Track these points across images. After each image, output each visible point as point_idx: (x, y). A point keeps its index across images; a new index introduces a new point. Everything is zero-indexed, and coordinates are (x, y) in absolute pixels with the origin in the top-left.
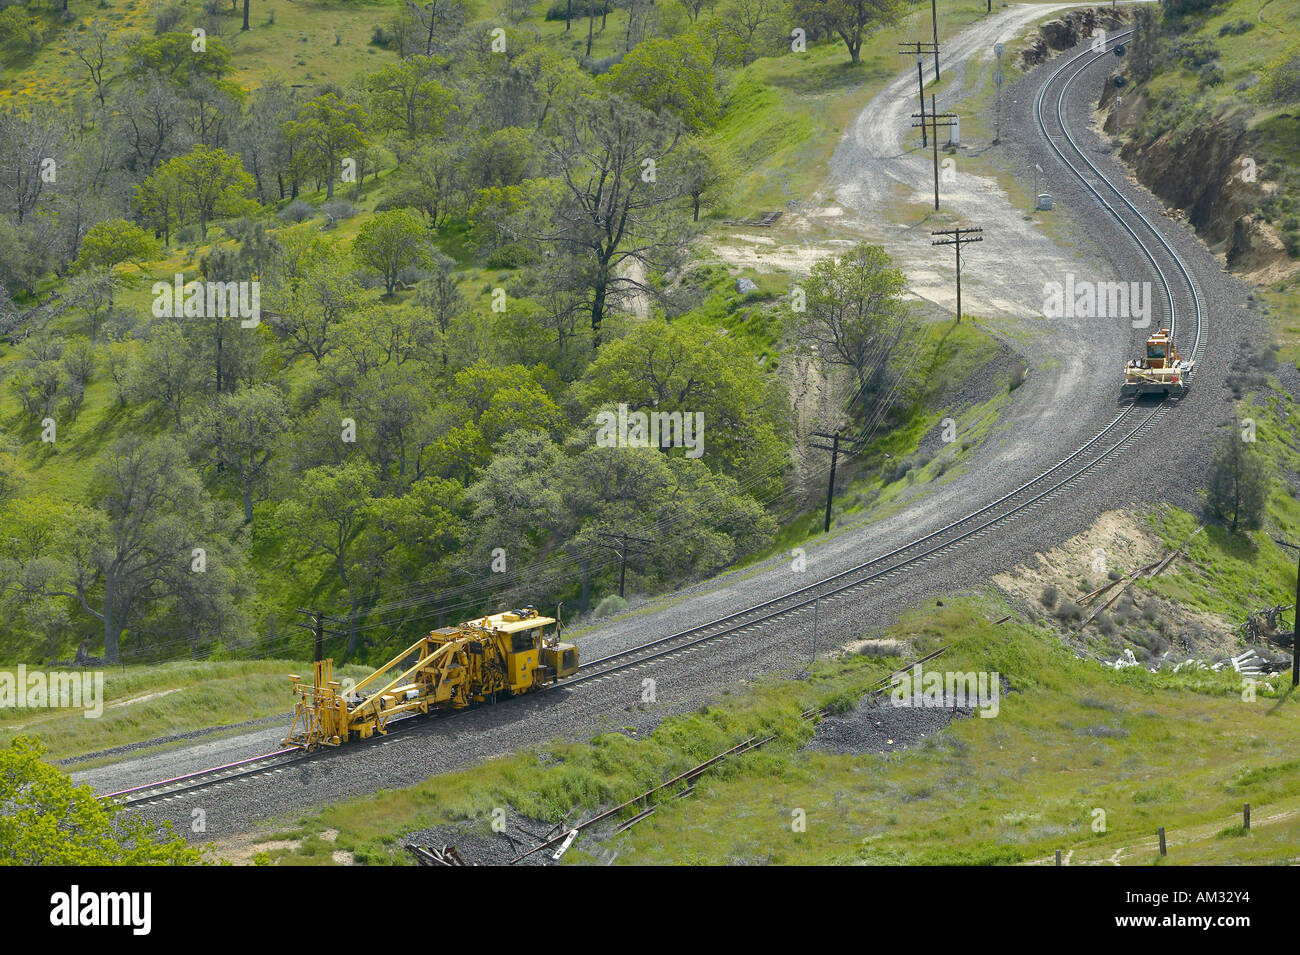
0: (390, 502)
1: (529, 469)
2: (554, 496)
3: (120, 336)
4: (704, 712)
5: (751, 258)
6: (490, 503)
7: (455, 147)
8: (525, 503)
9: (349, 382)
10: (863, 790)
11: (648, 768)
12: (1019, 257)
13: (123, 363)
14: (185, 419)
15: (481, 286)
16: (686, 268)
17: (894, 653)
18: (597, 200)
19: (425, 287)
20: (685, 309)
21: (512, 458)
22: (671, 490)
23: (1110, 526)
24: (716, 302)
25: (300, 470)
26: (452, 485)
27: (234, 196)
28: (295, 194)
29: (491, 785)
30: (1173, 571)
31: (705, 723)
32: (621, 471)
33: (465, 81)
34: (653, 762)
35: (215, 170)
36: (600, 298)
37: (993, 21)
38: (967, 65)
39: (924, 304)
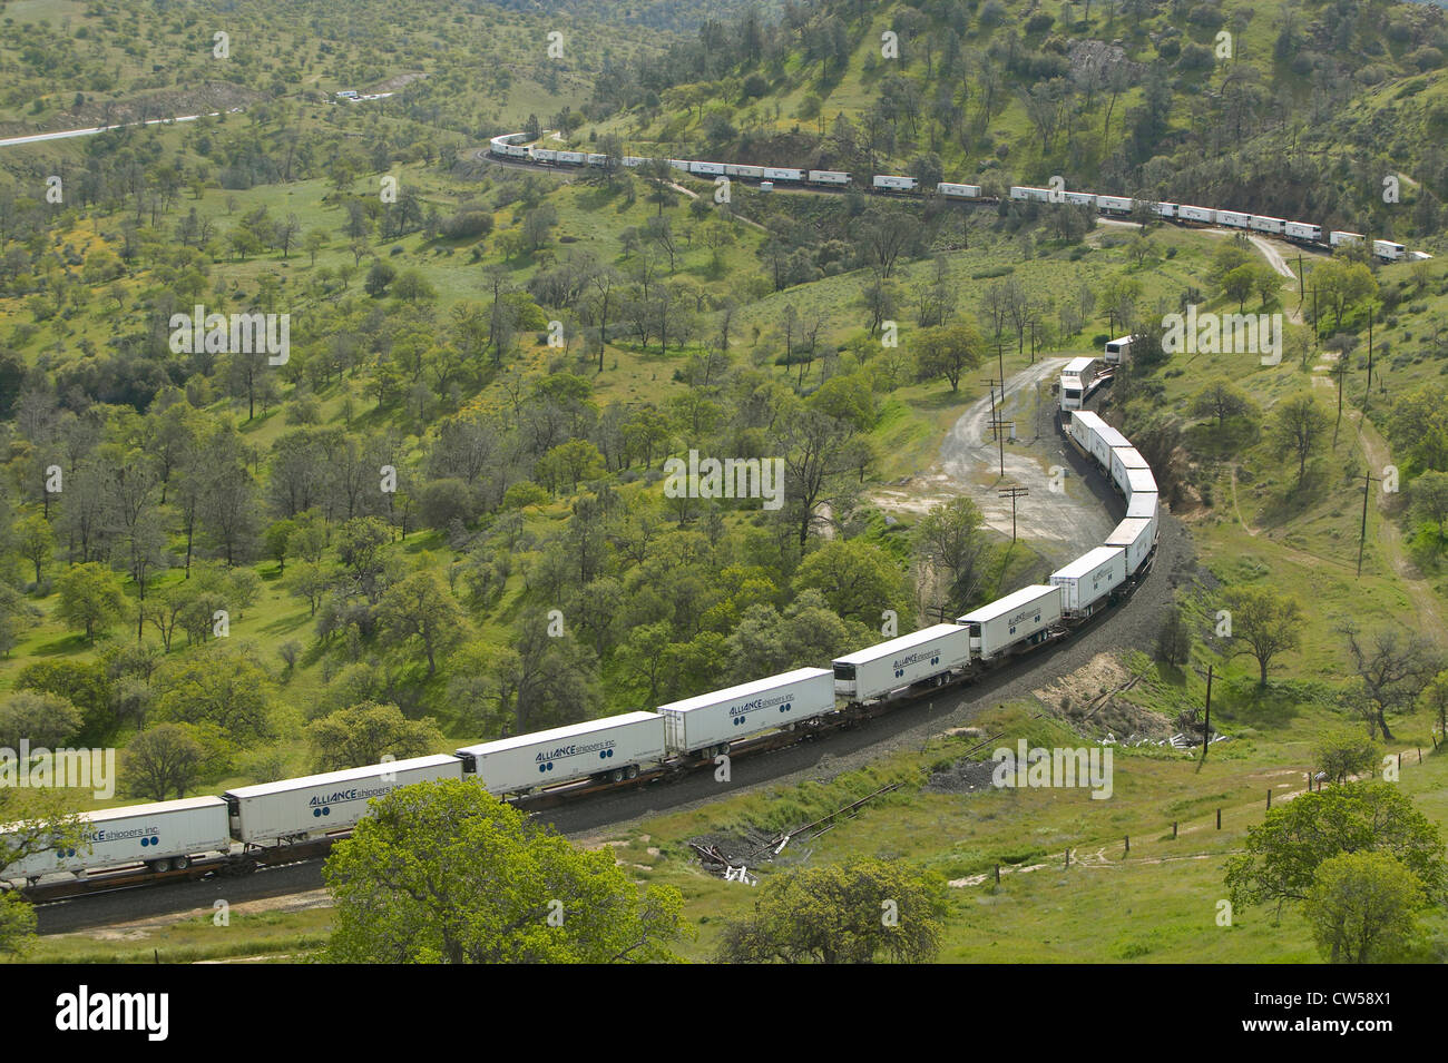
0: (682, 645)
1: (763, 627)
2: (777, 642)
3: (526, 549)
4: (864, 769)
5: (893, 504)
6: (739, 648)
7: (720, 439)
8: (761, 647)
9: (658, 576)
10: (955, 814)
11: (830, 801)
12: (1050, 505)
13: (529, 565)
14: (563, 597)
15: (735, 520)
16: (855, 510)
17: (975, 735)
18: (803, 470)
19: (703, 521)
20: (855, 534)
21: (752, 621)
22: (846, 640)
23: (1100, 662)
24: (872, 530)
25: (630, 627)
26: (718, 636)
27: (593, 470)
28: (628, 466)
29: (739, 810)
30: (1137, 688)
31: (864, 775)
32: (817, 629)
33: (727, 400)
34: (834, 799)
35: (582, 453)
36: (805, 527)
37: (1036, 367)
38: (1021, 393)
39: (995, 532)
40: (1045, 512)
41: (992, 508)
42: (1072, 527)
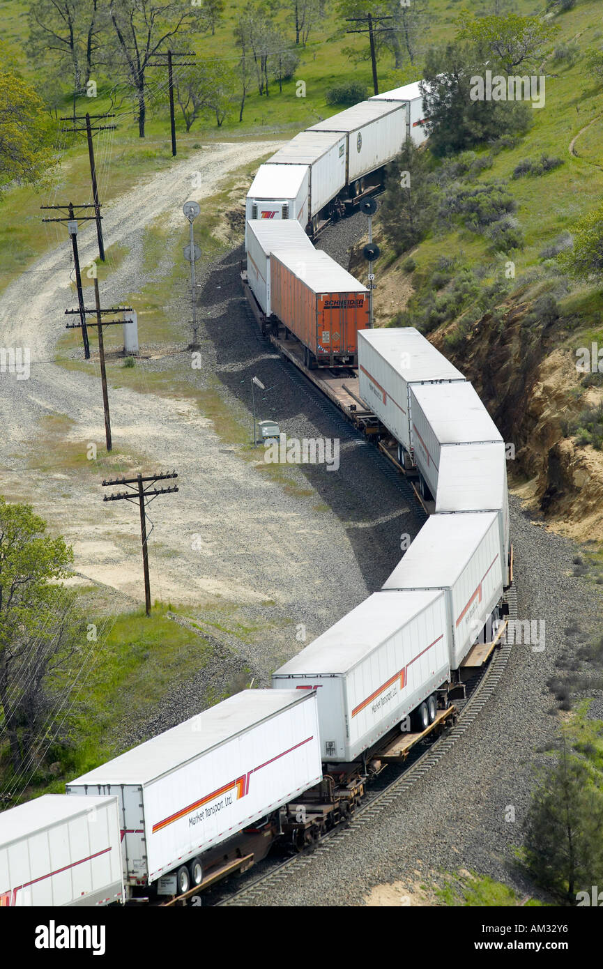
37: (182, 170)
38: (151, 237)
39: (95, 589)
40: (223, 533)
41: (88, 529)
42: (293, 568)
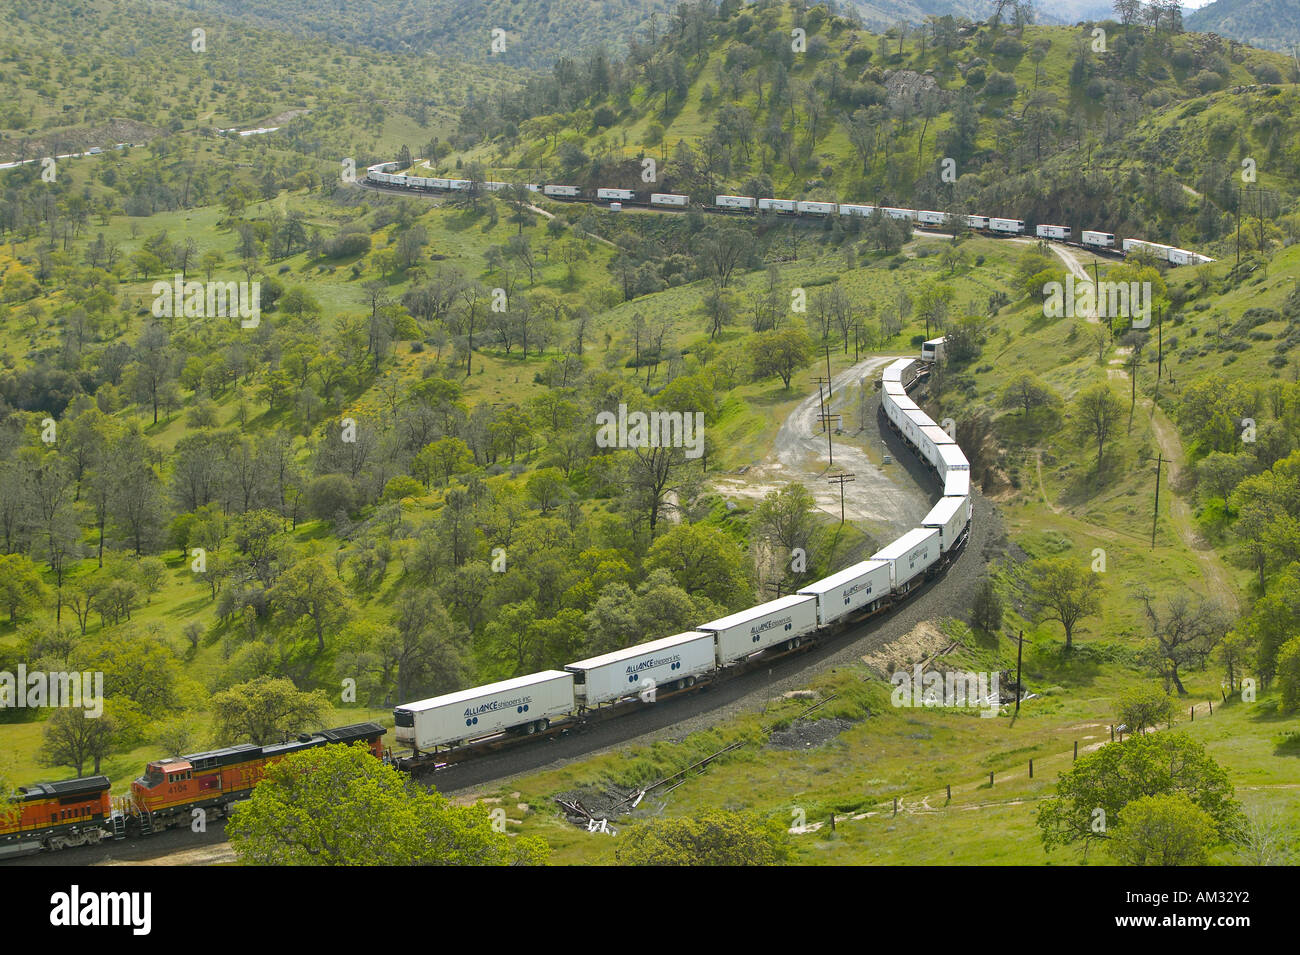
0: (545, 621)
1: (618, 603)
2: (631, 617)
3: (405, 537)
4: (711, 730)
5: (734, 491)
6: (598, 622)
7: (578, 435)
8: (618, 622)
9: (523, 558)
10: (794, 769)
11: (681, 759)
12: (874, 489)
13: (407, 550)
14: (439, 579)
15: (592, 507)
16: (700, 497)
17: (810, 698)
18: (652, 461)
19: (562, 509)
20: (699, 519)
21: (609, 598)
22: (693, 613)
23: (922, 629)
24: (715, 515)
25: (498, 605)
26: (579, 612)
27: (463, 464)
28: (494, 460)
29: (600, 769)
30: (955, 652)
31: (712, 735)
32: (666, 604)
33: (583, 400)
34: (685, 757)
35: (453, 449)
36: (655, 513)
37: (859, 366)
38: (847, 389)
39: (825, 514)
40: (873, 496)
41: (823, 492)
42: (895, 509)
